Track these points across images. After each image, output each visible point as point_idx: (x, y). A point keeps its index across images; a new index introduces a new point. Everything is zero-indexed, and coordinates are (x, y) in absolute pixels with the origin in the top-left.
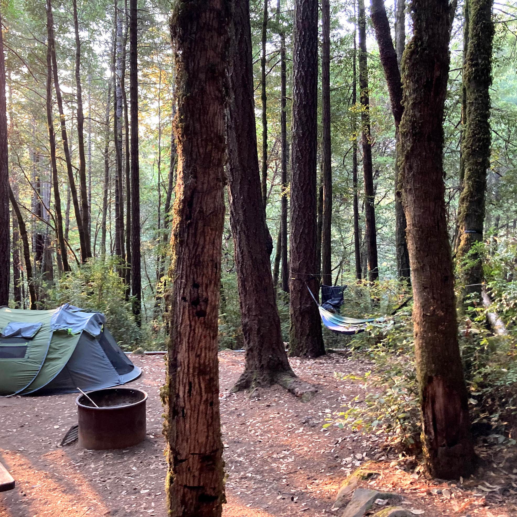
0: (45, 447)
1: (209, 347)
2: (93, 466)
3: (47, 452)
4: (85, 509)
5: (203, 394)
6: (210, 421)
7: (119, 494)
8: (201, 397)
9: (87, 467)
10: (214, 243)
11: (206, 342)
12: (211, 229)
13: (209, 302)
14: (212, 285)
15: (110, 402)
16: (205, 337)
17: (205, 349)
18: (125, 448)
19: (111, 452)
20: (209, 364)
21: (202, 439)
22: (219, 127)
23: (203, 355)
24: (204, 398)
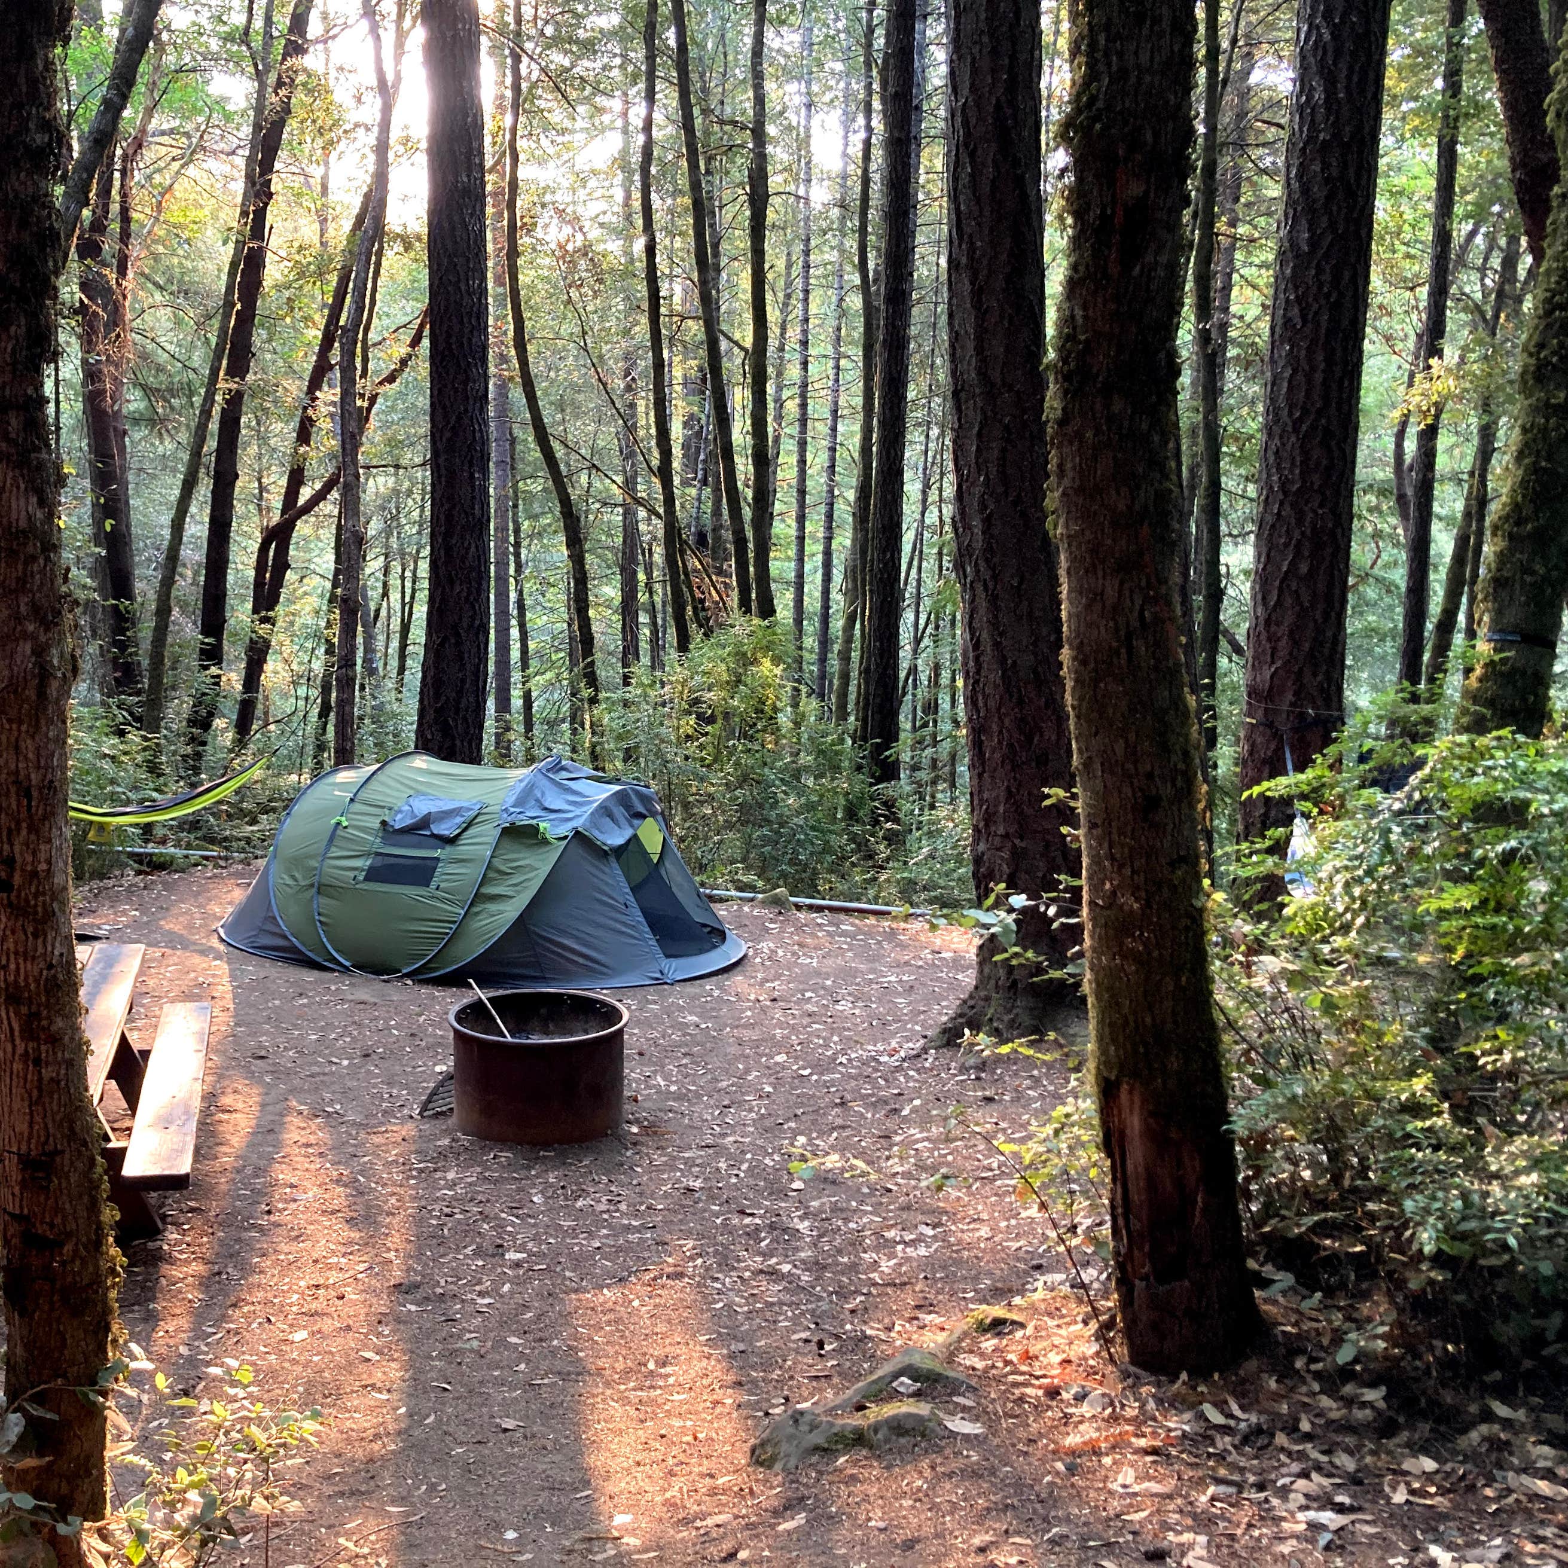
0: (385, 1112)
1: (25, 953)
2: (451, 1175)
3: (382, 1124)
4: (362, 1267)
5: (18, 1041)
6: (35, 1093)
7: (458, 1250)
8: (14, 1046)
9: (438, 1175)
10: (17, 748)
11: (16, 943)
12: (10, 721)
13: (18, 865)
14: (24, 832)
15: (551, 1027)
16: (13, 932)
17: (16, 953)
18: (546, 1145)
19: (510, 1149)
20: (27, 985)
21: (22, 1127)
22: (14, 516)
23: (12, 966)
24: (20, 1050)
